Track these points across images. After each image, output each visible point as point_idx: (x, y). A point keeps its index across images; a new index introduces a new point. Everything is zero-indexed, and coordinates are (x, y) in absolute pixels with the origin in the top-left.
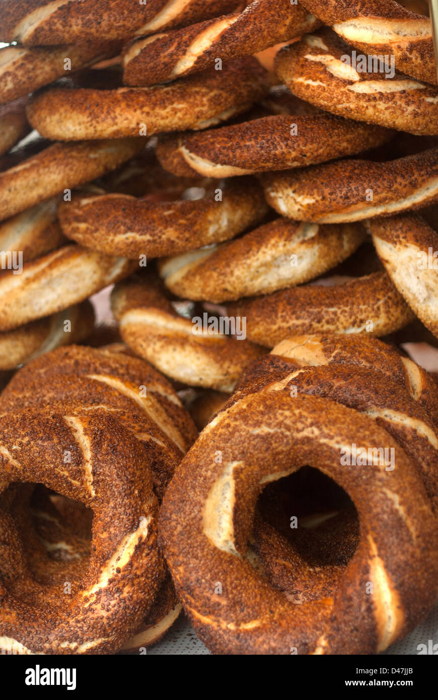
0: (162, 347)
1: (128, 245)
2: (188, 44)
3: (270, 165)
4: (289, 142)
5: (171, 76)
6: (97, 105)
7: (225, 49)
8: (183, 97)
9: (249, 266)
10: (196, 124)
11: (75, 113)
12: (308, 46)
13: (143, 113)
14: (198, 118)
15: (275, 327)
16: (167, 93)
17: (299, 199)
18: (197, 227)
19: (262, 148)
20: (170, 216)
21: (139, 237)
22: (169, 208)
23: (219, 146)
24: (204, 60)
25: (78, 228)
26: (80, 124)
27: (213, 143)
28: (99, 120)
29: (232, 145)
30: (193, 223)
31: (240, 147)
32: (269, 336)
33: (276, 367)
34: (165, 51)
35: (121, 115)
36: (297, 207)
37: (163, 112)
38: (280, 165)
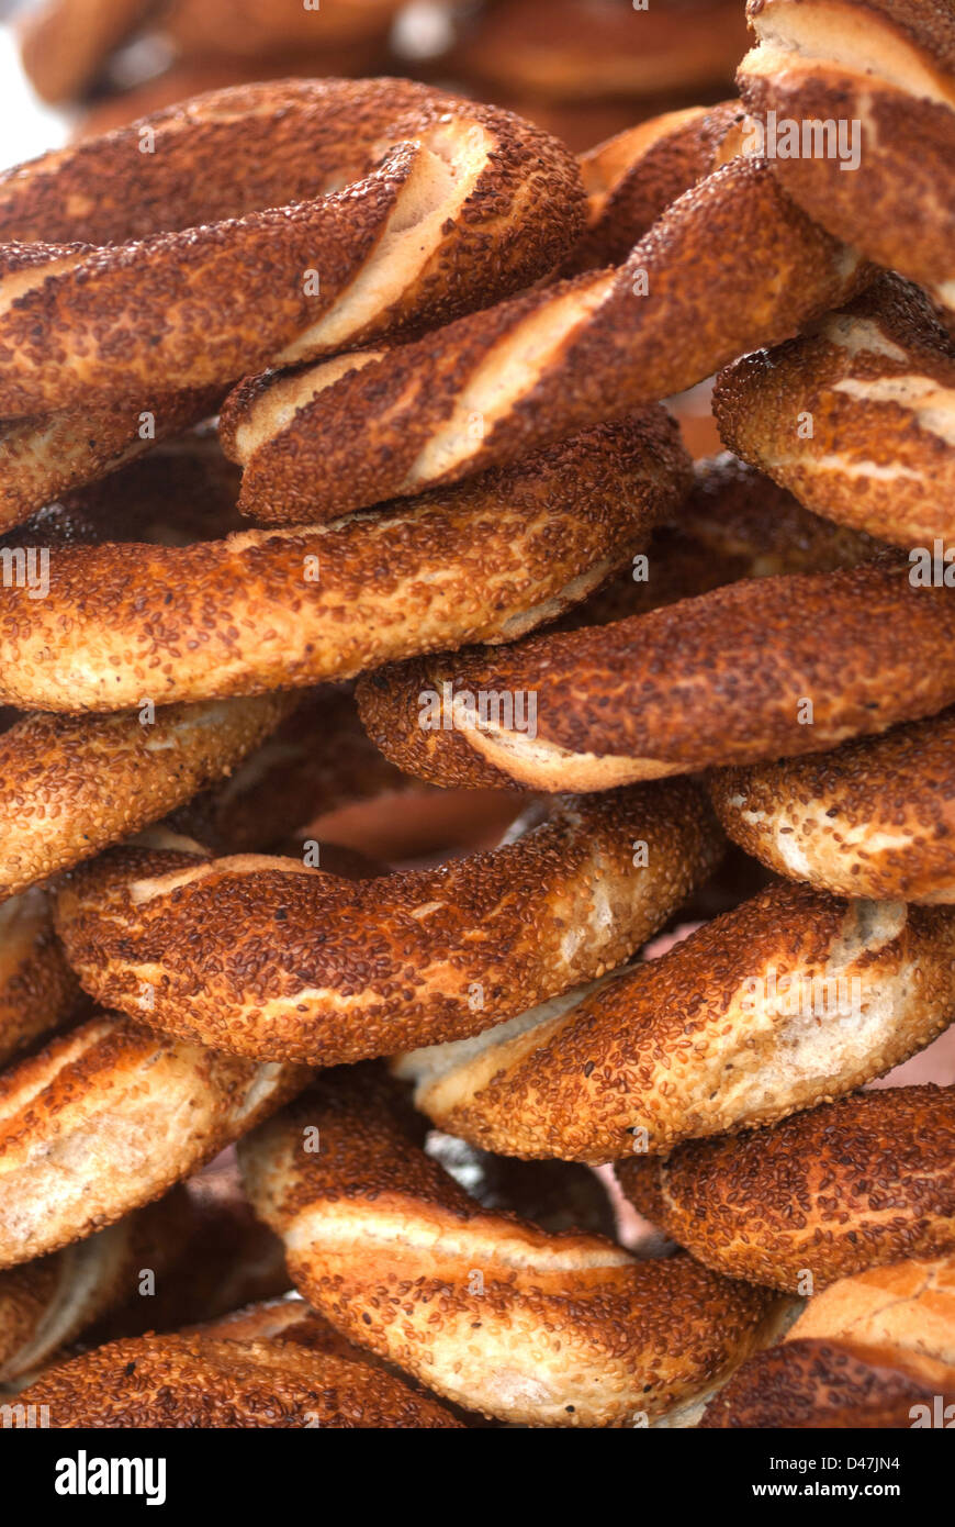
0: (435, 1319)
1: (308, 1029)
2: (458, 383)
3: (760, 744)
4: (821, 669)
5: (404, 488)
6: (169, 599)
7: (583, 389)
8: (445, 545)
9: (701, 1053)
10: (493, 629)
11: (96, 626)
12: (840, 352)
13: (322, 610)
14: (500, 607)
15: (801, 1236)
16: (393, 537)
17: (855, 836)
18: (522, 947)
19: (733, 694)
20: (431, 919)
21: (341, 1003)
22: (426, 896)
23: (583, 696)
24: (518, 430)
25: (132, 977)
26: (115, 661)
27: (562, 688)
28: (181, 645)
29: (631, 691)
30: (509, 939)
31: (658, 697)
32: (782, 1262)
33: (838, 1382)
34: (380, 413)
35: (252, 625)
36: (849, 860)
37: (388, 603)
38: (795, 741)
